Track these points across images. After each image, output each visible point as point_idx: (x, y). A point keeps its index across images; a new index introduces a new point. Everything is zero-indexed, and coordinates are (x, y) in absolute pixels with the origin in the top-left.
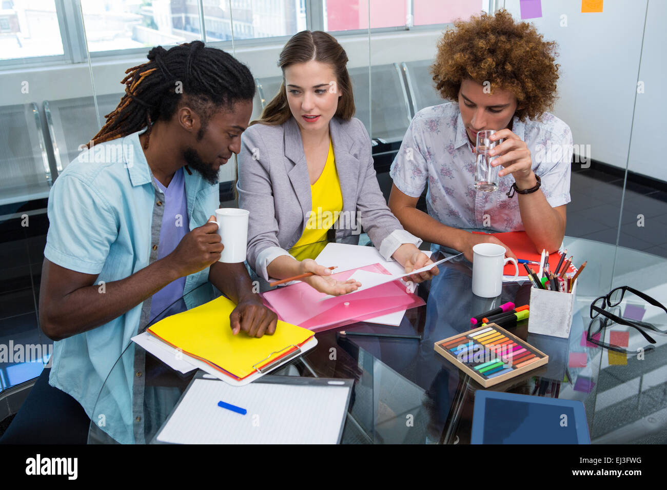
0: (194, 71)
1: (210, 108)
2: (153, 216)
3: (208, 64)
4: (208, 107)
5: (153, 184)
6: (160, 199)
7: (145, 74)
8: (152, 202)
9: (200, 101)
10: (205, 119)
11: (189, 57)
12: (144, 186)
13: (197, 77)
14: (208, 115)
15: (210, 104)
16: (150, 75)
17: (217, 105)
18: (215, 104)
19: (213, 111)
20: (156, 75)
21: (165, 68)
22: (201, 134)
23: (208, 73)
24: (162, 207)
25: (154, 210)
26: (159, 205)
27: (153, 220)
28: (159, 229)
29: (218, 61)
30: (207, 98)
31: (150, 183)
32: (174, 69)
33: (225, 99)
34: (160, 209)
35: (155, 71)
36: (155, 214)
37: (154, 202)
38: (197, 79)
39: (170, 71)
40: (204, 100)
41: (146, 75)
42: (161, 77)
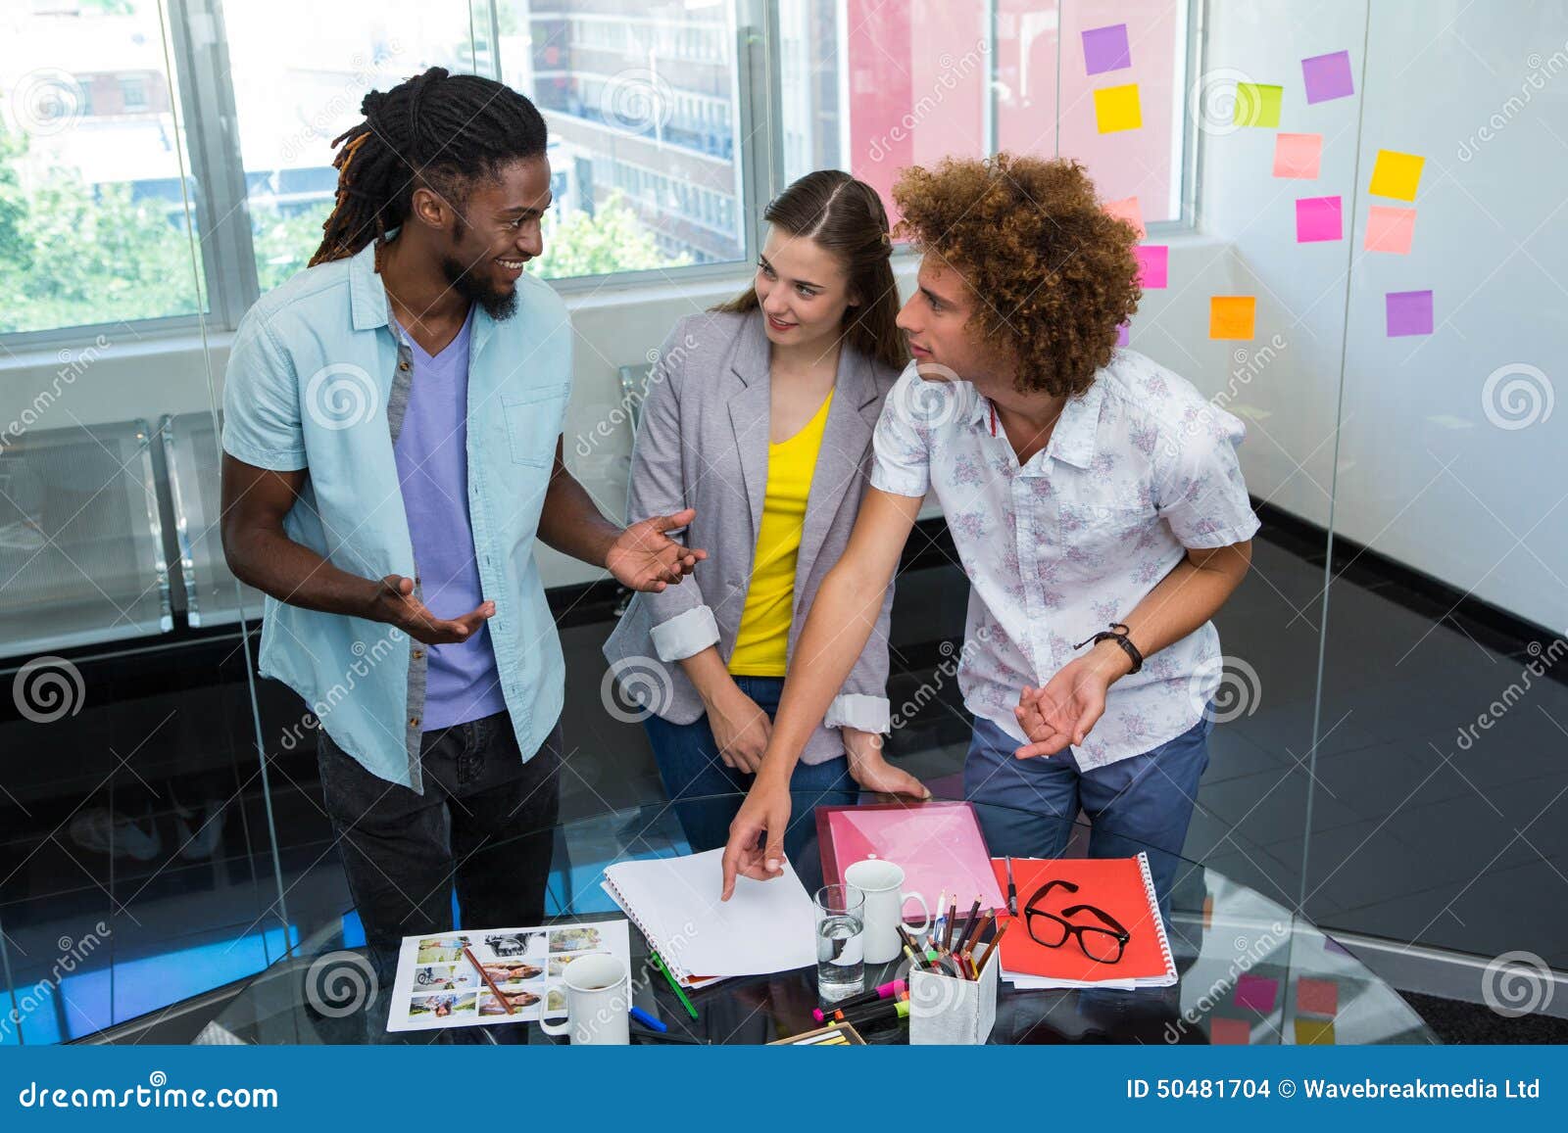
0: (422, 127)
1: (461, 185)
2: (393, 388)
3: (444, 108)
4: (457, 183)
5: (392, 327)
6: (405, 359)
7: (355, 145)
8: (392, 363)
9: (442, 176)
10: (459, 203)
11: (413, 102)
12: (378, 330)
13: (428, 135)
14: (461, 197)
15: (460, 178)
16: (364, 145)
17: (472, 178)
18: (467, 177)
19: (466, 189)
20: (371, 144)
21: (382, 129)
22: (458, 231)
23: (446, 125)
24: (408, 374)
25: (395, 378)
26: (404, 370)
27: (392, 395)
28: (401, 411)
29: (462, 100)
30: (452, 168)
31: (386, 326)
32: (395, 128)
33: (485, 166)
34: (406, 377)
35: (368, 136)
36: (396, 384)
37: (395, 364)
38: (428, 139)
39: (389, 132)
40: (449, 172)
41: (358, 146)
42: (378, 147)
